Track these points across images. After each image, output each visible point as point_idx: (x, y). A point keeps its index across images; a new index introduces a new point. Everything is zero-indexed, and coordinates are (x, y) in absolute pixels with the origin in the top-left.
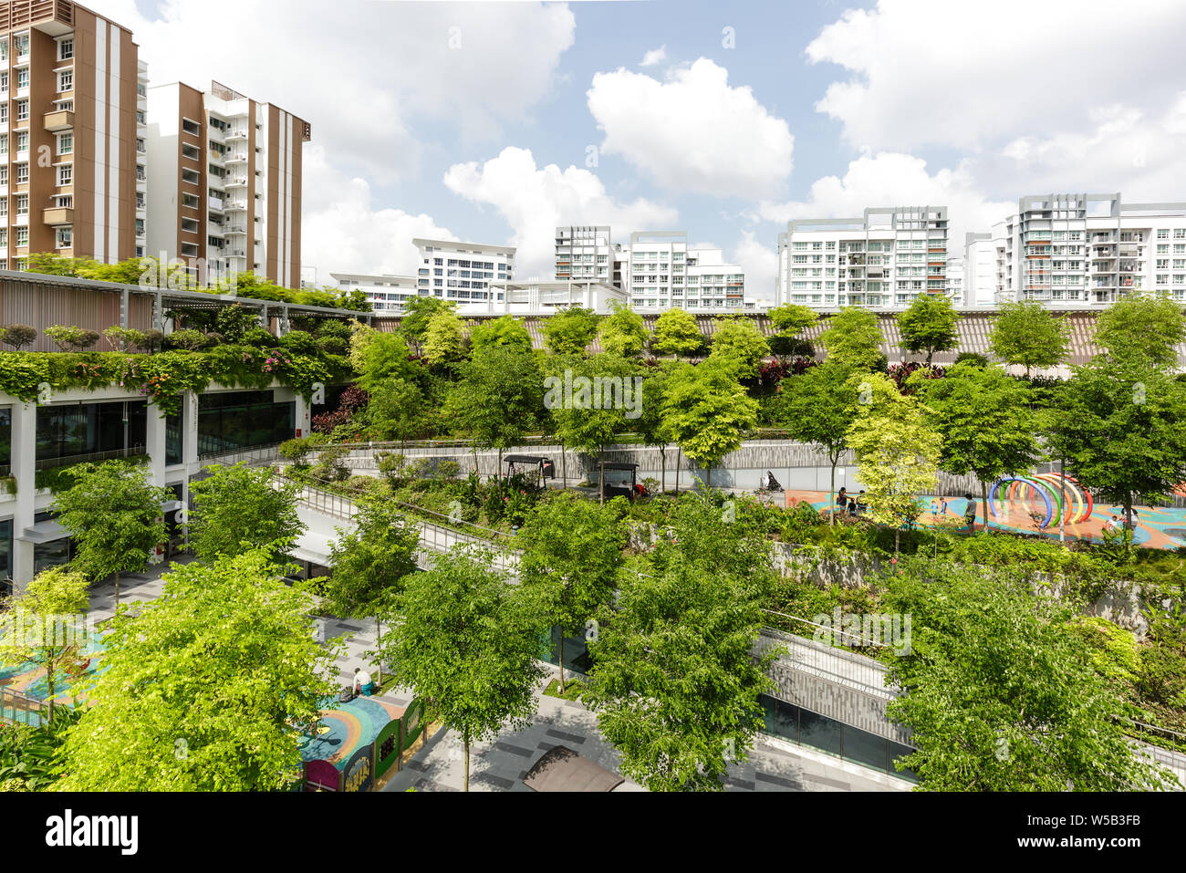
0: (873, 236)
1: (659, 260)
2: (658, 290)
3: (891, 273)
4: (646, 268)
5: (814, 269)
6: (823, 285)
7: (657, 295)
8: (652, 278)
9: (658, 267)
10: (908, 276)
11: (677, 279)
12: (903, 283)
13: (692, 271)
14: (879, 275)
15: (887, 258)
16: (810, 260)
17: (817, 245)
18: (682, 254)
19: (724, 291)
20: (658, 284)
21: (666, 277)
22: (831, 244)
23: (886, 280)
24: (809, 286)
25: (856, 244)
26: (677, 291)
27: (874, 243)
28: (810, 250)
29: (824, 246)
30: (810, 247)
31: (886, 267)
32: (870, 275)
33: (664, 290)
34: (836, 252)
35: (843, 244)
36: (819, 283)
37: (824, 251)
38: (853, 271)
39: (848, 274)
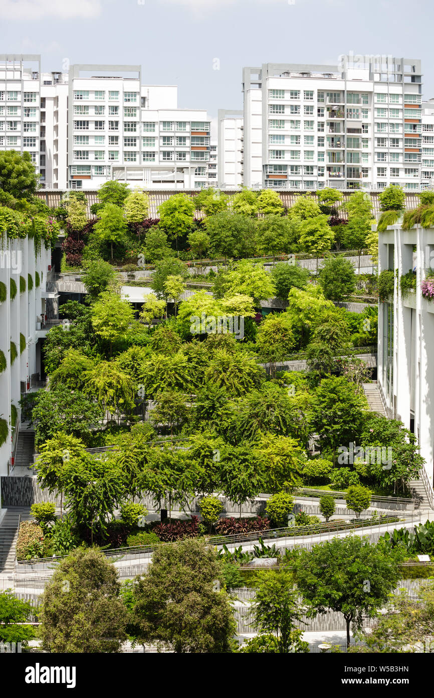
0: (352, 87)
1: (107, 102)
2: (107, 140)
3: (369, 129)
4: (92, 111)
5: (292, 121)
6: (302, 140)
7: (106, 146)
8: (99, 124)
9: (107, 111)
10: (387, 132)
11: (129, 126)
12: (381, 140)
13: (147, 116)
14: (358, 131)
15: (366, 111)
16: (288, 111)
17: (294, 94)
18: (135, 94)
19: (188, 142)
20: (107, 132)
21: (117, 123)
22: (309, 94)
23: (364, 135)
24: (288, 141)
25: (335, 95)
26: (130, 141)
27: (353, 95)
28: (287, 100)
29: (302, 95)
30: (287, 96)
31: (365, 121)
32: (350, 130)
33: (114, 139)
34: (315, 103)
35: (321, 94)
36: (298, 137)
37: (302, 102)
38: (332, 125)
39: (327, 128)
